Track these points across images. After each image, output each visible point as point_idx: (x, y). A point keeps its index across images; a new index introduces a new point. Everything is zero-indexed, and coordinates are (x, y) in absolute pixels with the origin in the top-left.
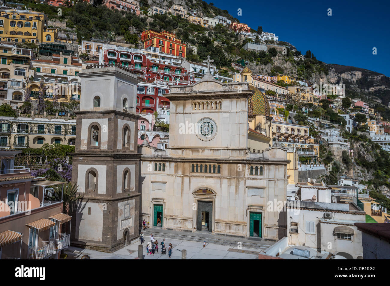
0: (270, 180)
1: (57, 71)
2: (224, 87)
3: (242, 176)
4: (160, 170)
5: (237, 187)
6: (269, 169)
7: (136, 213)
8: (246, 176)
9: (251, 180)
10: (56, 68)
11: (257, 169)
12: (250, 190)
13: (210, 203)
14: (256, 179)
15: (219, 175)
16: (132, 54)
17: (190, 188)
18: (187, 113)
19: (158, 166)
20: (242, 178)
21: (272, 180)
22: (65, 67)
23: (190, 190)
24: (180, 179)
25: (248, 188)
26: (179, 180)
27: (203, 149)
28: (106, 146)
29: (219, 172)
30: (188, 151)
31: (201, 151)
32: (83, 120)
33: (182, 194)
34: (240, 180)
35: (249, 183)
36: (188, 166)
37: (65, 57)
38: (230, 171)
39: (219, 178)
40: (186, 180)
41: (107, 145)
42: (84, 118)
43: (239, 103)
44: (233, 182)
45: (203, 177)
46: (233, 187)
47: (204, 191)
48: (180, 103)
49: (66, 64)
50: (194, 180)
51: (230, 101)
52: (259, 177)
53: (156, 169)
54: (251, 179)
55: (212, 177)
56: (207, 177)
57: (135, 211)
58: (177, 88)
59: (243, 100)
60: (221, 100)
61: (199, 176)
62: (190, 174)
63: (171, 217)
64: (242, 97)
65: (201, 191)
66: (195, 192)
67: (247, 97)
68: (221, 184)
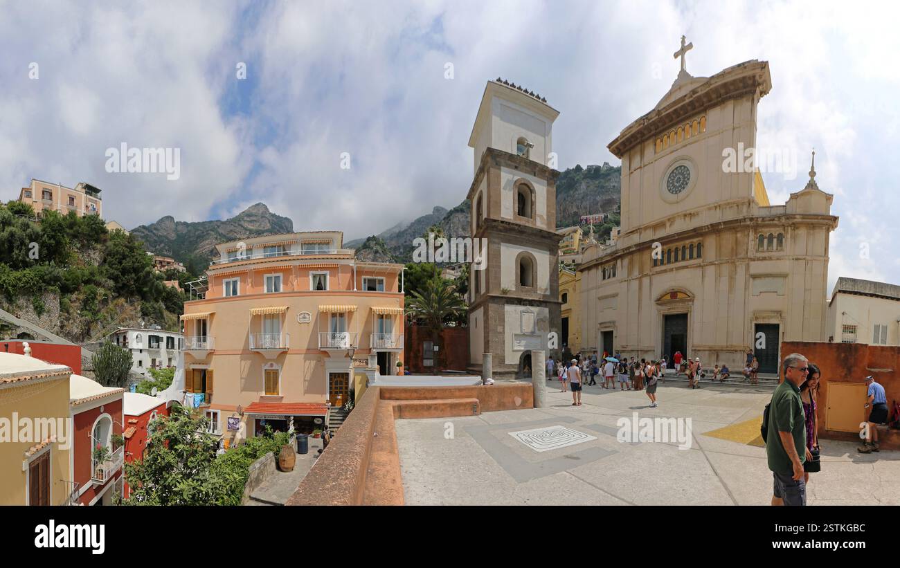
0: (797, 259)
3: (742, 256)
5: (732, 278)
6: (796, 237)
8: (750, 254)
9: (759, 262)
11: (771, 238)
12: (758, 281)
13: (684, 317)
14: (770, 259)
15: (700, 261)
17: (650, 295)
18: (646, 165)
19: (606, 272)
20: (743, 260)
21: (800, 259)
23: (650, 299)
24: (637, 282)
25: (755, 277)
26: (635, 285)
27: (671, 220)
29: (699, 256)
30: (648, 230)
31: (668, 224)
33: (639, 307)
34: (737, 264)
35: (756, 268)
36: (647, 255)
38: (719, 249)
39: (699, 266)
40: (646, 281)
44: (726, 269)
45: (671, 270)
46: (725, 280)
47: (674, 294)
48: (636, 152)
50: (656, 279)
52: (774, 254)
54: (759, 259)
55: (686, 267)
56: (678, 269)
60: (703, 115)
61: (665, 271)
62: (650, 270)
63: (624, 349)
64: (746, 93)
65: (668, 297)
66: (658, 300)
67: (754, 92)
68: (703, 277)
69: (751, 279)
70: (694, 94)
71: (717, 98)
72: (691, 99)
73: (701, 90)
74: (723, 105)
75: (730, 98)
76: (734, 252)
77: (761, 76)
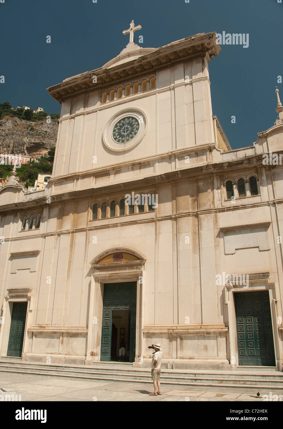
0: (279, 203)
3: (207, 206)
4: (30, 228)
5: (195, 235)
8: (218, 205)
9: (231, 212)
11: (241, 183)
12: (231, 235)
14: (244, 207)
15: (152, 215)
18: (89, 113)
19: (27, 221)
20: (208, 211)
25: (226, 232)
26: (66, 241)
27: (118, 169)
30: (87, 178)
31: (113, 174)
33: (69, 271)
34: (202, 217)
35: (226, 219)
36: (84, 208)
38: (177, 200)
39: (152, 221)
40: (80, 238)
43: (189, 68)
44: (186, 223)
45: (115, 225)
47: (117, 256)
48: (78, 101)
51: (171, 71)
52: (249, 199)
53: (23, 229)
54: (229, 209)
55: (135, 223)
56: (124, 224)
60: (152, 76)
61: (107, 227)
62: (87, 224)
64: (196, 58)
65: (110, 259)
66: (96, 262)
67: (204, 56)
68: (156, 234)
70: (143, 60)
71: (166, 63)
72: (140, 63)
73: (151, 57)
74: (173, 68)
75: (179, 62)
77: (209, 44)
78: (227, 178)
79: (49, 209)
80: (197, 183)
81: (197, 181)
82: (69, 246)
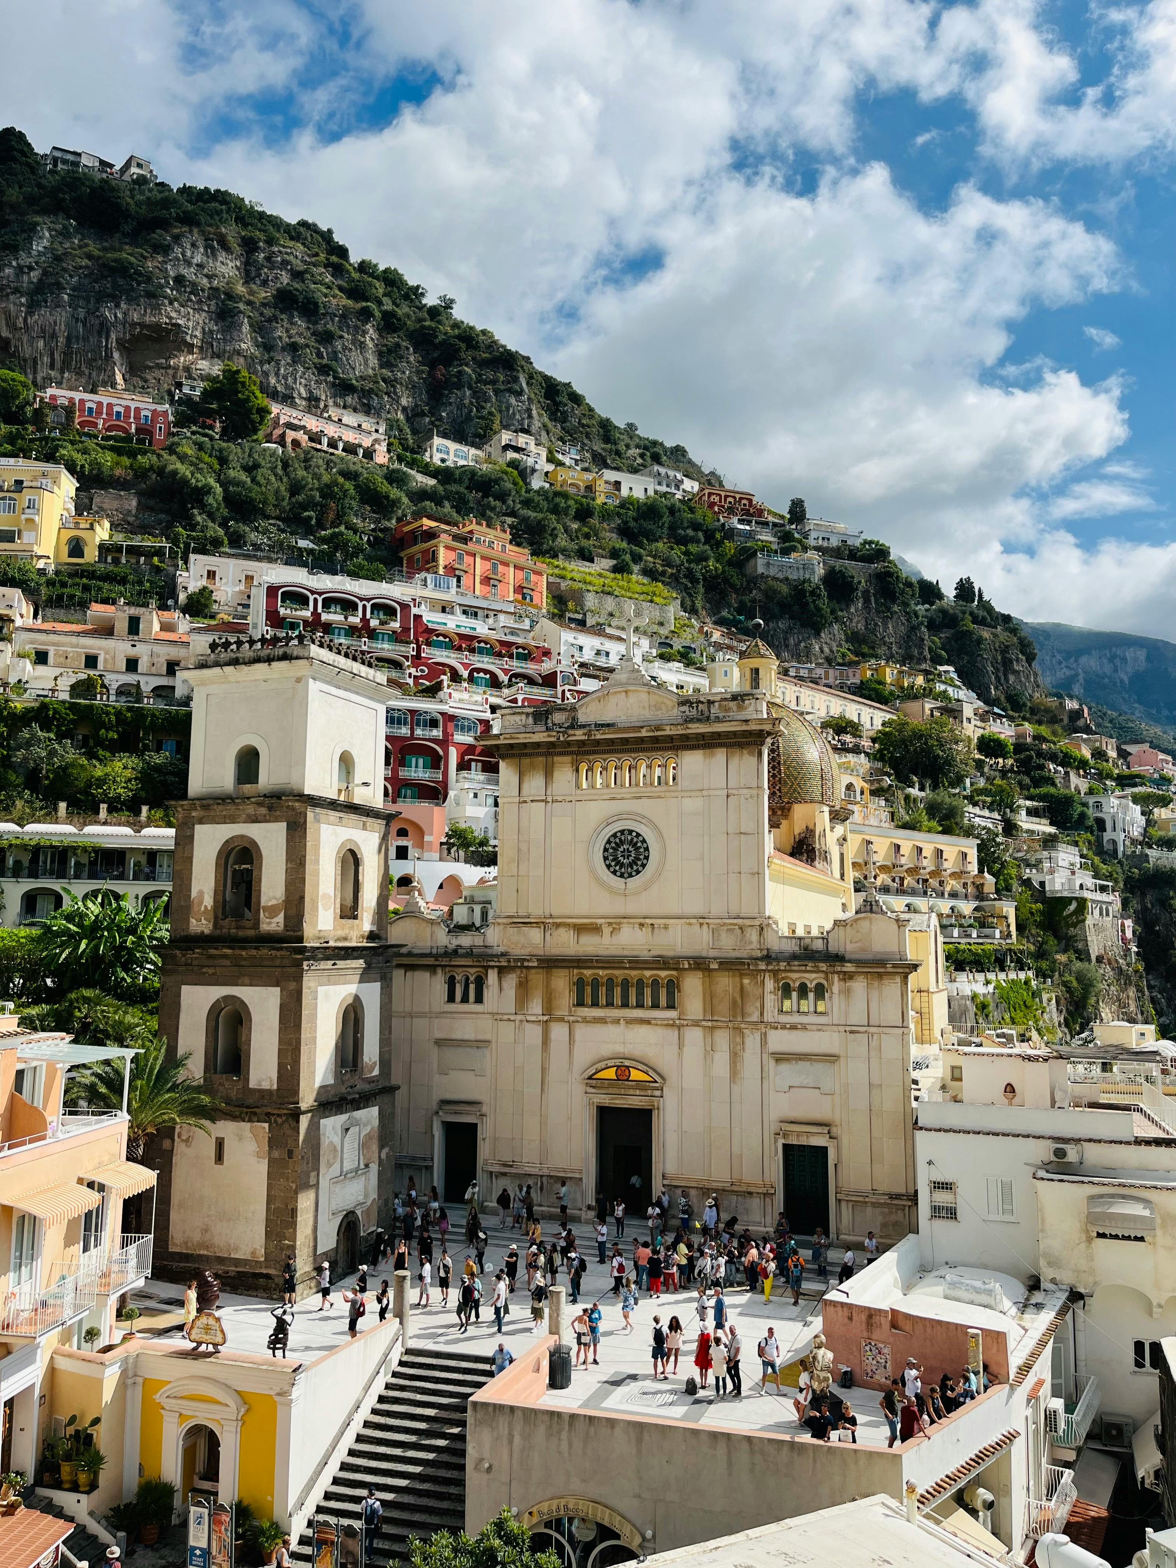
0: (852, 1032)
1: (106, 660)
2: (685, 708)
3: (755, 1017)
4: (465, 1000)
5: (735, 1057)
6: (847, 992)
7: (383, 1155)
8: (769, 1017)
9: (786, 1031)
10: (100, 649)
11: (803, 989)
12: (784, 1067)
13: (643, 1116)
14: (804, 1027)
15: (672, 1014)
16: (361, 599)
18: (556, 801)
19: (458, 985)
20: (755, 1025)
21: (858, 1032)
22: (134, 646)
23: (571, 1071)
24: (538, 1030)
25: (778, 1059)
26: (534, 1033)
27: (616, 923)
28: (280, 918)
30: (562, 930)
31: (607, 930)
32: (198, 827)
33: (543, 1083)
34: (745, 1031)
35: (779, 1041)
36: (562, 982)
37: (133, 611)
38: (710, 999)
39: (673, 1024)
40: (559, 1032)
41: (282, 915)
42: (201, 822)
43: (735, 761)
44: (722, 1038)
45: (617, 1021)
46: (722, 1058)
47: (622, 1070)
48: (533, 767)
49: (136, 638)
50: (581, 1031)
51: (704, 755)
52: (812, 1019)
53: (451, 999)
54: (784, 1027)
55: (647, 1022)
56: (630, 1022)
57: (381, 1147)
58: (524, 717)
59: (751, 754)
61: (602, 1021)
62: (570, 1011)
63: (507, 1170)
65: (611, 1074)
66: (590, 1078)
68: (681, 1046)
69: (772, 1063)
76: (738, 1007)
78: (783, 978)
79: (499, 973)
80: (741, 979)
81: (741, 976)
82: (539, 1042)
